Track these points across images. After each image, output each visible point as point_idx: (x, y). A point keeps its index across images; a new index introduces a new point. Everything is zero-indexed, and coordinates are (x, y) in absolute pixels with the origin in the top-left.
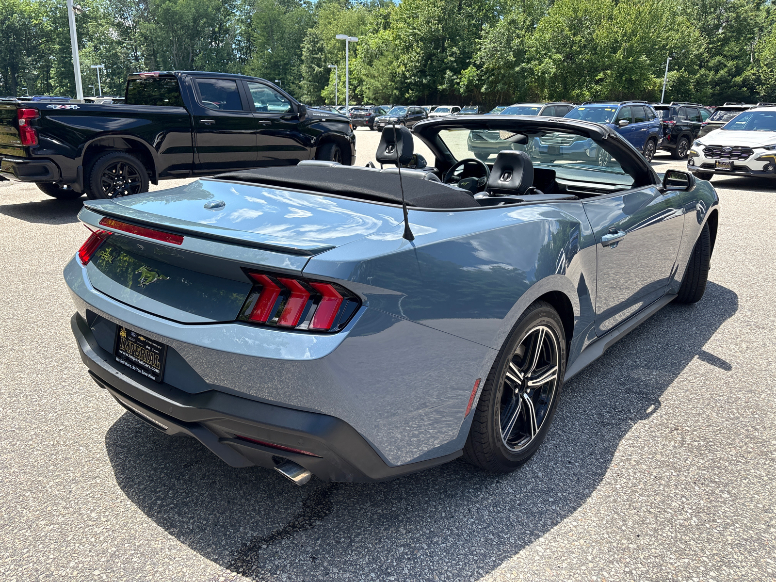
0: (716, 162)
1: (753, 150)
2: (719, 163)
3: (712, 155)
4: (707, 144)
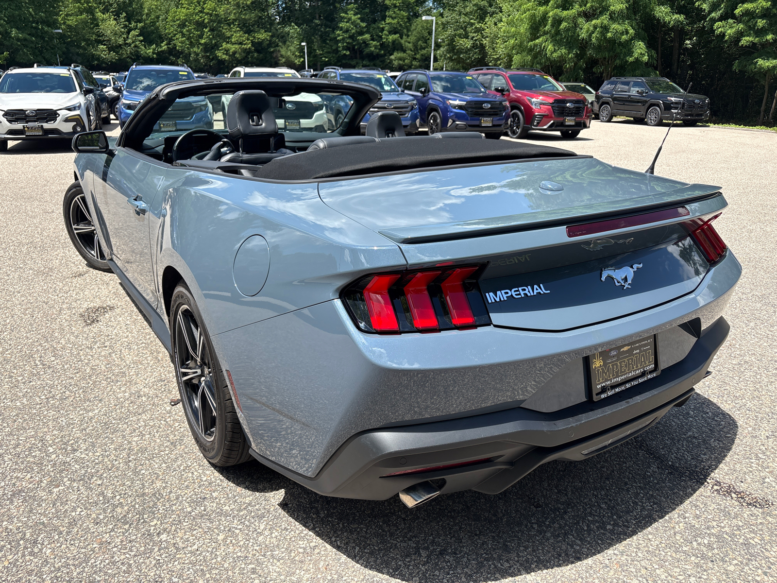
0: (24, 126)
1: (58, 112)
2: (28, 128)
3: (17, 120)
4: (6, 110)
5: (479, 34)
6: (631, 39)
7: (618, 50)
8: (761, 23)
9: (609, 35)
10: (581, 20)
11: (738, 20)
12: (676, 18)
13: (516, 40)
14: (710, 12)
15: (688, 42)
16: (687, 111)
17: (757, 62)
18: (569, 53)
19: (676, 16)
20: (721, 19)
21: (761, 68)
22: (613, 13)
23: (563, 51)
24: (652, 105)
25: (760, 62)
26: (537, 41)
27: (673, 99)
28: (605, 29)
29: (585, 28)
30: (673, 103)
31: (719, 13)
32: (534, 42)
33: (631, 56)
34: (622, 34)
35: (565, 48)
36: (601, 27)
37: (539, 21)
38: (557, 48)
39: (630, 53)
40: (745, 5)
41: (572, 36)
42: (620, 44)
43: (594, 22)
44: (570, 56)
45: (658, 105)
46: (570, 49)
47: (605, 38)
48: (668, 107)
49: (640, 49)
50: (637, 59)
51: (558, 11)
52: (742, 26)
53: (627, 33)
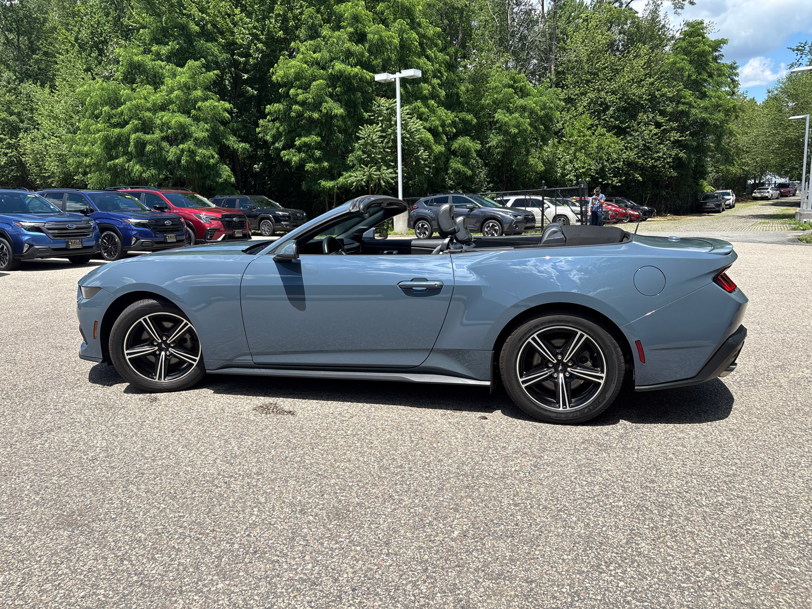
5: (14, 150)
6: (217, 163)
7: (207, 172)
8: (318, 153)
9: (198, 158)
10: (165, 144)
11: (299, 150)
12: (242, 146)
13: (92, 159)
14: (273, 143)
15: (256, 166)
16: (293, 223)
17: (320, 183)
18: (159, 174)
19: (243, 144)
20: (284, 148)
21: (324, 188)
22: (196, 139)
23: (153, 171)
24: (263, 219)
25: (323, 183)
26: (117, 161)
27: (280, 213)
28: (192, 153)
29: (172, 152)
30: (281, 216)
31: (281, 144)
32: (112, 162)
33: (221, 178)
34: (209, 158)
35: (154, 169)
36: (189, 151)
37: (114, 142)
38: (145, 169)
39: (220, 176)
40: (303, 139)
41: (160, 158)
42: (208, 166)
43: (181, 146)
44: (161, 177)
45: (269, 218)
46: (160, 170)
47: (195, 160)
48: (278, 219)
49: (226, 172)
50: (226, 180)
51: (140, 134)
52: (304, 155)
53: (213, 157)
